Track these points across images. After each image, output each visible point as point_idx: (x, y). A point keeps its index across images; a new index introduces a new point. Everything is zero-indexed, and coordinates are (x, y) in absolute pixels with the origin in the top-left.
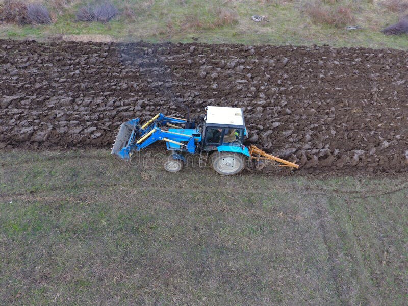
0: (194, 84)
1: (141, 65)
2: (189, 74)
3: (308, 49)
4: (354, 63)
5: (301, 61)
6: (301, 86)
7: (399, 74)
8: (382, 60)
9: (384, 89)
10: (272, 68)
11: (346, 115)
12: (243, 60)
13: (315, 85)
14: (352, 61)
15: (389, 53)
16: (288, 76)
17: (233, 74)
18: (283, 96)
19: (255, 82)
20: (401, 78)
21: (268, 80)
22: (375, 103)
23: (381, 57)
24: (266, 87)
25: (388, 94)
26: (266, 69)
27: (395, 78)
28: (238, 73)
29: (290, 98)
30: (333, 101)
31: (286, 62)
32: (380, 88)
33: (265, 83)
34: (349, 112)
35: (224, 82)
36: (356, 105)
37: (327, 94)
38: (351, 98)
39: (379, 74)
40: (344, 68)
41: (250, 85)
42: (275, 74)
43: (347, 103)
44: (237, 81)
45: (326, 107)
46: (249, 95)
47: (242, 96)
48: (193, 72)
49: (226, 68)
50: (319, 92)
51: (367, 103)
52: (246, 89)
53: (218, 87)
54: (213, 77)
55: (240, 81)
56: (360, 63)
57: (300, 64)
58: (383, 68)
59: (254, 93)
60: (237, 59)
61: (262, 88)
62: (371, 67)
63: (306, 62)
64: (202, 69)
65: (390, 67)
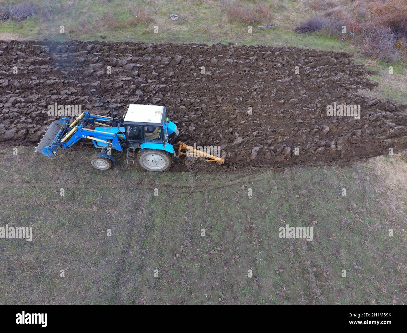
0: (76, 82)
1: (33, 63)
2: (76, 72)
3: (206, 48)
4: (247, 61)
5: (195, 60)
6: (183, 83)
7: (287, 72)
8: (278, 58)
9: (265, 87)
10: (162, 66)
11: (214, 112)
12: (136, 58)
13: (199, 83)
14: (247, 59)
15: (287, 52)
16: (173, 74)
17: (121, 71)
18: (161, 93)
19: (140, 79)
20: (289, 75)
21: (154, 77)
22: (250, 100)
23: (278, 55)
24: (147, 85)
25: (267, 91)
26: (157, 67)
27: (282, 76)
28: (127, 70)
29: (167, 95)
30: (208, 98)
31: (179, 60)
32: (262, 85)
33: (150, 81)
34: (219, 109)
35: (107, 80)
36: (229, 102)
37: (205, 91)
38: (229, 95)
39: (267, 72)
40: (236, 65)
41: (133, 82)
42: (163, 72)
43: (220, 100)
44: (121, 79)
45: (198, 104)
46: (126, 92)
47: (119, 94)
48: (81, 70)
49: (118, 65)
50: (199, 89)
51: (241, 100)
52: (127, 86)
53: (99, 85)
54: (99, 75)
55: (123, 79)
56: (254, 61)
57: (194, 62)
58: (275, 66)
59: (132, 90)
60: (132, 56)
61: (142, 85)
62: (263, 65)
63: (200, 60)
64: (91, 67)
65: (283, 65)
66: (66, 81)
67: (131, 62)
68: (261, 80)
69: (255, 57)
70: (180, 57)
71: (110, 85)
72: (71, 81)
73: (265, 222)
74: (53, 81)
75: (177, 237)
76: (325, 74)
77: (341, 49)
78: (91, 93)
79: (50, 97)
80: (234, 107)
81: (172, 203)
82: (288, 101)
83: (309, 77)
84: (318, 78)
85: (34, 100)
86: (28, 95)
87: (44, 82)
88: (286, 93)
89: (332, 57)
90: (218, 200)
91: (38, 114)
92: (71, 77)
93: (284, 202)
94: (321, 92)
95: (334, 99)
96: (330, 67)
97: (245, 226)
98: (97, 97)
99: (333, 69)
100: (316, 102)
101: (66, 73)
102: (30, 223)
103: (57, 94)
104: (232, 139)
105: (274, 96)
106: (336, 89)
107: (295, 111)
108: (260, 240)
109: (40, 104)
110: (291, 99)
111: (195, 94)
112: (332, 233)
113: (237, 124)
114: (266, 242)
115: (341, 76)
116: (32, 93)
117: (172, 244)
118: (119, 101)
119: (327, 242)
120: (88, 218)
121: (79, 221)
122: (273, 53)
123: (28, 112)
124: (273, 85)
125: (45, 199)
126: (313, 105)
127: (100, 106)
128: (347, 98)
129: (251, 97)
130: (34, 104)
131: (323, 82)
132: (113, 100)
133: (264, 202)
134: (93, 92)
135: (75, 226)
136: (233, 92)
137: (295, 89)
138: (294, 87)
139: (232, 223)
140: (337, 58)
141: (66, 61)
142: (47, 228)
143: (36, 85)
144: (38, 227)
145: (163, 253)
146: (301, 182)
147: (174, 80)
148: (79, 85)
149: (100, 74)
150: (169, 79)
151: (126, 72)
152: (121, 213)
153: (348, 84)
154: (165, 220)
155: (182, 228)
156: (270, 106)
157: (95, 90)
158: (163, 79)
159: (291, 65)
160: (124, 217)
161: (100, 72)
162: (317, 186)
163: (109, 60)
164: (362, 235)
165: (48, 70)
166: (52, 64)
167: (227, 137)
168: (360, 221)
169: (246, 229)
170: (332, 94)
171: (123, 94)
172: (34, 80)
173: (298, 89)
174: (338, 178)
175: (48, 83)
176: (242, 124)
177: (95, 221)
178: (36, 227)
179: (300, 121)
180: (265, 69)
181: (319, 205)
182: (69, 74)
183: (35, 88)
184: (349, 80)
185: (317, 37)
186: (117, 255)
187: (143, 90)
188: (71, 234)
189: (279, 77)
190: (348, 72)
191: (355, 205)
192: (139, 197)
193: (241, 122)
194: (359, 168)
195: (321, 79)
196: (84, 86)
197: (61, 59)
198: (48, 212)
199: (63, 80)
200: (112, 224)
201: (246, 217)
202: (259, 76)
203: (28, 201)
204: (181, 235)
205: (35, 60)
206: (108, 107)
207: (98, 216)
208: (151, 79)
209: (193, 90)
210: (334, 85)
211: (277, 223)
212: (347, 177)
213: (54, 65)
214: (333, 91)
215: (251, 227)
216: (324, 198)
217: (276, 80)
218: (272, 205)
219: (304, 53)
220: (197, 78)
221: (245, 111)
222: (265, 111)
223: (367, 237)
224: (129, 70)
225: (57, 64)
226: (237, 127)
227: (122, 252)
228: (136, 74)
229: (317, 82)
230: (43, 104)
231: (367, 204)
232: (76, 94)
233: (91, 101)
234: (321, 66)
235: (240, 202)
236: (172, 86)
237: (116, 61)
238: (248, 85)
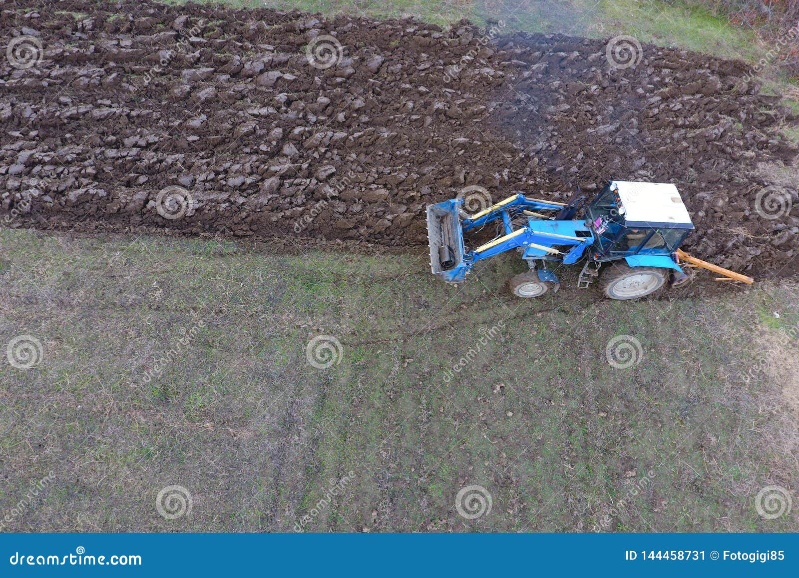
0: (156, 115)
1: (60, 60)
2: (154, 87)
3: (437, 35)
4: (526, 74)
5: (410, 66)
6: (384, 129)
7: (611, 108)
8: (593, 69)
9: (560, 146)
10: (339, 80)
12: (282, 57)
13: (417, 127)
14: (526, 68)
16: (363, 104)
17: (250, 91)
18: (335, 151)
19: (292, 115)
20: (613, 118)
21: (321, 109)
22: (524, 179)
23: (594, 61)
24: (307, 129)
25: (564, 158)
26: (328, 82)
27: (599, 117)
28: (264, 89)
29: (348, 158)
30: (436, 171)
31: (377, 65)
32: (553, 143)
33: (312, 118)
35: (222, 112)
36: (478, 182)
37: (431, 151)
38: (480, 164)
39: (567, 106)
40: (501, 85)
41: (276, 122)
42: (341, 96)
43: (462, 176)
44: (250, 112)
45: (414, 185)
46: (263, 148)
47: (248, 150)
48: (164, 83)
49: (242, 74)
50: (417, 145)
51: (506, 178)
52: (264, 131)
53: (205, 124)
54: (203, 98)
55: (256, 112)
56: (540, 76)
57: (407, 71)
58: (585, 92)
59: (274, 143)
60: (273, 52)
61: (297, 130)
62: (560, 86)
63: (422, 67)
64: (184, 77)
65: (604, 88)
66: (133, 113)
67: (271, 66)
68: (551, 128)
69: (543, 65)
70: (378, 59)
71: (227, 125)
72: (145, 112)
73: (534, 467)
74: (105, 111)
75: (366, 493)
76: (691, 119)
78: (189, 145)
79: (102, 153)
81: (357, 419)
83: (656, 124)
84: (676, 127)
85: (70, 160)
86: (56, 146)
87: (87, 112)
88: (602, 164)
89: (713, 72)
90: (446, 416)
91: (81, 195)
92: (144, 100)
93: (575, 426)
94: (678, 163)
95: (703, 185)
96: (706, 100)
97: (496, 476)
98: (202, 158)
99: (711, 106)
101: (131, 88)
102: (87, 448)
103: (117, 145)
105: (576, 170)
106: (712, 161)
108: (522, 506)
109: (83, 171)
111: (409, 159)
112: (662, 499)
114: (533, 511)
115: (727, 126)
116: (64, 142)
117: (354, 506)
118: (248, 170)
119: (650, 515)
120: (195, 445)
121: (178, 447)
122: (584, 55)
123: (60, 189)
124: (577, 142)
125: (111, 399)
127: (209, 181)
128: (732, 185)
129: (528, 170)
130: (72, 169)
131: (685, 138)
132: (236, 167)
133: (535, 425)
134: (194, 142)
135: (173, 461)
136: (489, 155)
137: (623, 155)
138: (621, 147)
139: (471, 468)
140: (722, 75)
141: (130, 58)
142: (119, 462)
143: (71, 118)
144: (101, 457)
145: (338, 523)
146: (613, 382)
147: (364, 119)
148: (161, 123)
149: (206, 96)
150: (355, 115)
151: (260, 93)
152: (258, 436)
153: (739, 147)
154: (342, 453)
155: (376, 474)
156: (565, 195)
157: (196, 138)
158: (341, 117)
159: (620, 88)
160: (265, 445)
161: (207, 92)
162: (643, 394)
163: (224, 59)
164: (718, 503)
165: (92, 81)
166: (101, 62)
168: (717, 474)
169: (497, 481)
170: (700, 170)
171: (256, 152)
172: (66, 105)
173: (628, 155)
174: (688, 376)
175: (95, 115)
177: (209, 451)
178: (98, 457)
180: (562, 98)
181: (643, 436)
182: (139, 94)
183: (70, 127)
184: (743, 136)
186: (252, 524)
187: (299, 143)
188: (165, 475)
189: (592, 122)
190: (743, 116)
191: (713, 439)
192: (292, 403)
194: (734, 355)
195: (683, 131)
196: (172, 127)
197: (120, 52)
198: (118, 426)
199: (127, 110)
200: (243, 457)
201: (498, 455)
202: (549, 117)
203: (78, 402)
204: (373, 489)
205: (64, 51)
206: (224, 183)
207: (215, 440)
208: (315, 113)
209: (404, 146)
210: (709, 149)
211: (559, 471)
212: (706, 375)
213: (106, 67)
214: (704, 164)
215: (508, 478)
216: (655, 421)
217: (581, 127)
218: (552, 432)
219: (652, 58)
220: (414, 117)
223: (726, 509)
224: (267, 87)
225: (112, 64)
227: (262, 519)
228: (283, 101)
229: (672, 139)
230: (90, 170)
231: (738, 437)
232: (156, 145)
233: (190, 168)
234: (687, 94)
235: (489, 422)
236: (360, 137)
237: (238, 63)
238: (522, 138)
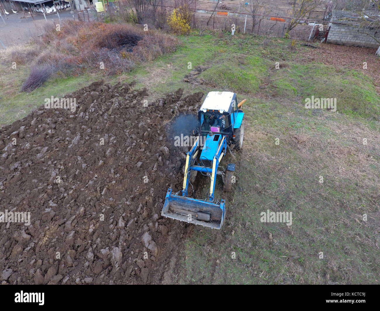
4: (4, 155)
7: (68, 131)
8: (40, 126)
9: (65, 164)
11: (36, 262)
15: (42, 114)
22: (66, 195)
23: (36, 123)
25: (73, 167)
27: (67, 139)
32: (59, 166)
34: (37, 249)
36: (41, 225)
39: (46, 148)
43: (26, 236)
51: (55, 205)
58: (48, 136)
62: (32, 145)
65: (55, 128)
68: (50, 162)
76: (103, 108)
77: (88, 81)
80: (56, 223)
82: (104, 156)
83: (93, 120)
84: (102, 115)
88: (93, 152)
89: (90, 92)
94: (119, 124)
95: (136, 122)
96: (99, 100)
99: (104, 100)
100: (128, 135)
104: (107, 263)
105: (86, 165)
106: (128, 113)
107: (123, 159)
110: (105, 152)
113: (88, 237)
115: (117, 101)
122: (28, 126)
124: (71, 155)
126: (129, 140)
129: (62, 189)
131: (110, 115)
136: (30, 207)
138: (92, 139)
140: (95, 90)
153: (129, 103)
156: (94, 178)
159: (62, 123)
167: (97, 270)
170: (129, 119)
176: (94, 232)
179: (139, 164)
180: (39, 148)
184: (126, 99)
185: (54, 84)
189: (67, 143)
190: (117, 94)
193: (91, 230)
195: (106, 114)
202: (43, 160)
210: (122, 111)
217: (65, 149)
221: (78, 213)
222: (98, 189)
226: (92, 241)
229: (106, 120)
234: (91, 104)
238: (40, 181)
